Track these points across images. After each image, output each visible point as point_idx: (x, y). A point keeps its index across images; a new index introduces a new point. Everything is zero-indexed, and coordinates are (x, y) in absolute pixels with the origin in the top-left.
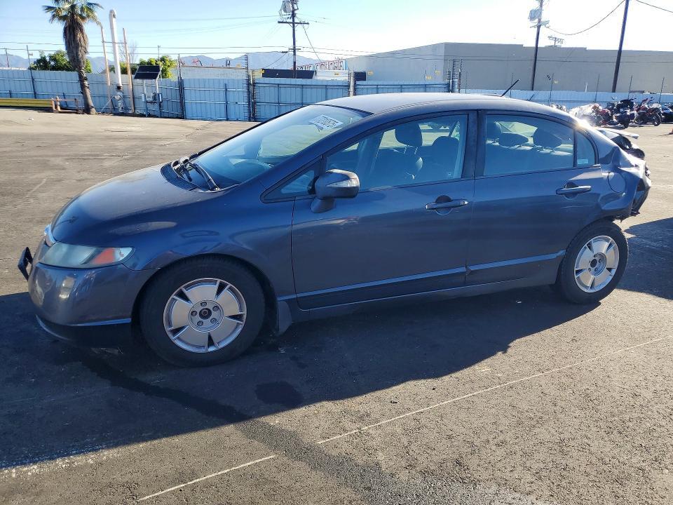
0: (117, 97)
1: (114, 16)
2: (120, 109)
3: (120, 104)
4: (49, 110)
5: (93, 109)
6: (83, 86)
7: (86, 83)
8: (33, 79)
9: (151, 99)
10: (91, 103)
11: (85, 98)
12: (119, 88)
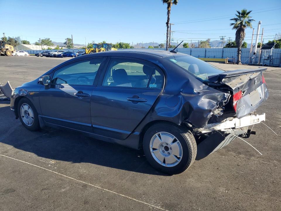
0: (253, 57)
1: (260, 24)
2: (253, 62)
3: (253, 60)
4: (224, 63)
5: (240, 63)
6: (238, 53)
7: (240, 52)
8: (223, 51)
9: (266, 58)
10: (240, 60)
11: (238, 58)
12: (255, 53)
